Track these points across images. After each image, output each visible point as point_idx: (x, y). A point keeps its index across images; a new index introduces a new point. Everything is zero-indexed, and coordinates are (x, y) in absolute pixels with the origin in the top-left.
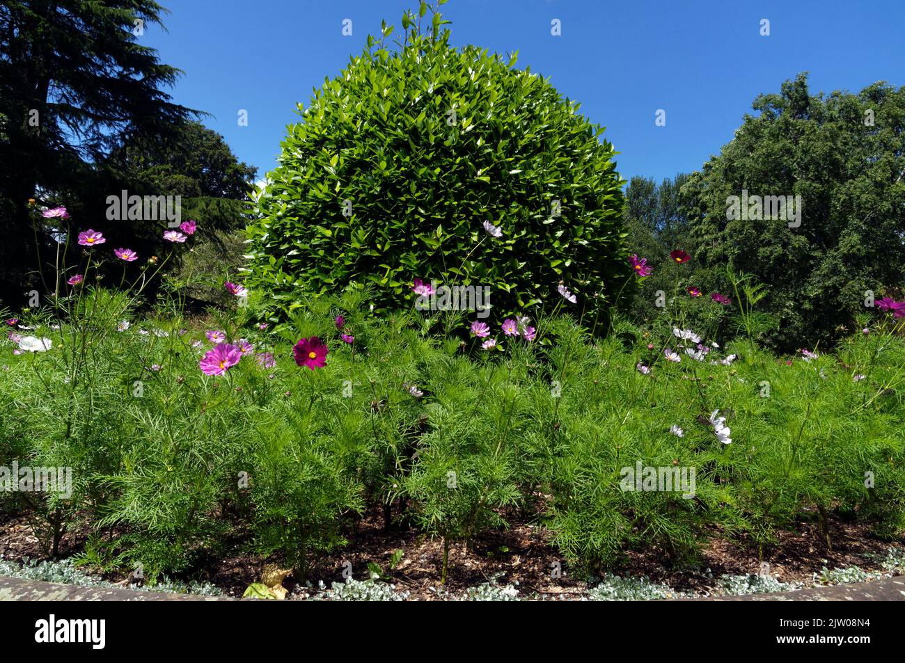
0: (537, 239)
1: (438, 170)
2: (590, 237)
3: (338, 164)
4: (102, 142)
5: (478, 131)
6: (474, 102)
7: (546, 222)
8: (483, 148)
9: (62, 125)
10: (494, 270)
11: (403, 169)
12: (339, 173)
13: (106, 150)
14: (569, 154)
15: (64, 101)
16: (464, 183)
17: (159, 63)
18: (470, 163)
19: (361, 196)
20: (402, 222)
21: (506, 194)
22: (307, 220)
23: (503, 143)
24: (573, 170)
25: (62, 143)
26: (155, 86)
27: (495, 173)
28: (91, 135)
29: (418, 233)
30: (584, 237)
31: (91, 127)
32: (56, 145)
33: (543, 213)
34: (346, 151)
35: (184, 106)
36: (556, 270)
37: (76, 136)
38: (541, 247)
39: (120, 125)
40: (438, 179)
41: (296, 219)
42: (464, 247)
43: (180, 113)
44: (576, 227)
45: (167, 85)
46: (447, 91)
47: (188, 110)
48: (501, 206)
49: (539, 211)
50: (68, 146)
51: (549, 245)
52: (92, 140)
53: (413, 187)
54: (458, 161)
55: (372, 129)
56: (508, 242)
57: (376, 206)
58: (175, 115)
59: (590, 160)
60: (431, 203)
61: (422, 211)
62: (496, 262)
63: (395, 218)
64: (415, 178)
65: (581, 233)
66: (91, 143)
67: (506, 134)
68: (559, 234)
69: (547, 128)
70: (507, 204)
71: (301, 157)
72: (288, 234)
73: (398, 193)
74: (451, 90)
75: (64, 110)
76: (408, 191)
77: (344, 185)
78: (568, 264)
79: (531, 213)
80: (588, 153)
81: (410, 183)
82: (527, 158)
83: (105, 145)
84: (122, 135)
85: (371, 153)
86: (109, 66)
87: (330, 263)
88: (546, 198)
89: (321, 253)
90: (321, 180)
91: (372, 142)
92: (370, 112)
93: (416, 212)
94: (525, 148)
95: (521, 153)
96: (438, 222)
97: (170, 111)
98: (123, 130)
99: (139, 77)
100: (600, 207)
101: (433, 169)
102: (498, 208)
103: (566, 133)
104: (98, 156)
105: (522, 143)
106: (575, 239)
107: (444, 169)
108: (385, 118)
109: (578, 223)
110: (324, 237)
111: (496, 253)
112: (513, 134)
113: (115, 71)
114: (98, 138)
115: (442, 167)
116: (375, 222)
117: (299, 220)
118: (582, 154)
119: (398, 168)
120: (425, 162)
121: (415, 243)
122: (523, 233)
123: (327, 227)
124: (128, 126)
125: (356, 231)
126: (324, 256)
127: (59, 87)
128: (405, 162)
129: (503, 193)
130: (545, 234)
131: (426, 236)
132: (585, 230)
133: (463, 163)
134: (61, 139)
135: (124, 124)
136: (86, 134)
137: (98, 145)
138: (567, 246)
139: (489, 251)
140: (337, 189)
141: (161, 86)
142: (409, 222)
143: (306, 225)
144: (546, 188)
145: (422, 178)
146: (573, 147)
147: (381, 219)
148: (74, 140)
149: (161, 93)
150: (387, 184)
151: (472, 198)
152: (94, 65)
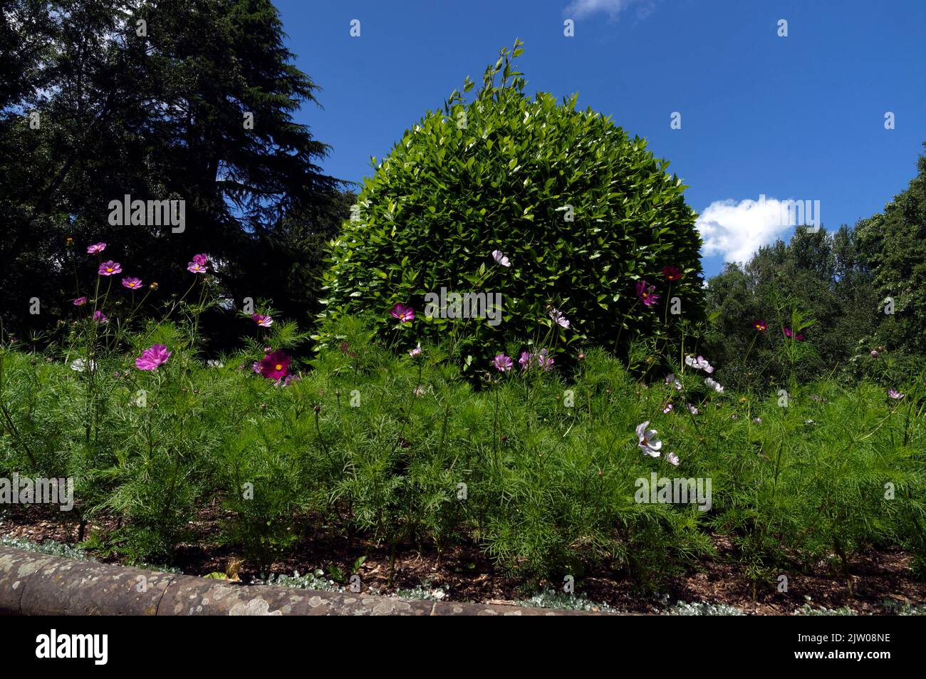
0: (583, 274)
1: (483, 211)
2: (642, 272)
3: (396, 210)
4: (261, 214)
5: (526, 171)
6: (526, 144)
7: (592, 257)
8: (529, 187)
9: (228, 201)
10: (537, 305)
11: (451, 211)
12: (396, 220)
13: (264, 221)
14: (624, 189)
15: (231, 178)
16: (509, 221)
17: (313, 139)
18: (515, 203)
19: (413, 239)
20: (448, 261)
21: (552, 231)
22: (367, 264)
23: (551, 182)
24: (628, 205)
25: (228, 216)
26: (308, 160)
27: (541, 212)
28: (252, 207)
29: (463, 271)
30: (636, 272)
31: (252, 200)
32: (222, 217)
33: (587, 248)
34: (404, 199)
35: (334, 177)
36: (601, 305)
37: (240, 209)
38: (586, 282)
39: (277, 198)
40: (484, 220)
41: (359, 263)
42: (506, 284)
43: (330, 183)
44: (627, 262)
45: (318, 158)
46: (499, 137)
47: (337, 180)
48: (546, 243)
49: (584, 246)
50: (233, 219)
51: (596, 281)
52: (253, 212)
53: (461, 228)
54: (504, 200)
55: (427, 176)
56: (551, 278)
57: (426, 248)
58: (324, 185)
59: (650, 195)
60: (477, 242)
61: (467, 251)
62: (539, 298)
63: (442, 259)
64: (463, 219)
65: (632, 268)
66: (252, 215)
67: (554, 173)
68: (606, 268)
69: (601, 165)
70: (553, 241)
71: (367, 206)
72: (351, 278)
73: (445, 234)
74: (504, 135)
75: (230, 186)
76: (455, 232)
77: (400, 229)
78: (616, 299)
79: (577, 249)
80: (648, 188)
81: (457, 224)
82: (575, 195)
83: (264, 216)
84: (279, 206)
85: (426, 199)
86: (269, 145)
87: (384, 304)
88: (592, 234)
89: (377, 294)
90: (381, 227)
91: (426, 187)
92: (426, 161)
93: (461, 251)
94: (574, 186)
95: (570, 190)
96: (481, 260)
97: (321, 183)
98: (279, 202)
99: (294, 153)
100: (657, 241)
101: (480, 209)
102: (541, 244)
103: (623, 169)
104: (258, 227)
105: (572, 180)
106: (627, 274)
107: (490, 209)
108: (440, 165)
109: (630, 258)
110: (380, 279)
111: (538, 289)
112: (562, 173)
113: (273, 149)
114: (257, 210)
115: (488, 208)
116: (425, 263)
117: (362, 265)
118: (642, 188)
119: (447, 211)
120: (473, 204)
121: (461, 282)
122: (567, 268)
123: (384, 270)
124: (284, 198)
125: (407, 272)
126: (379, 297)
127: (227, 166)
128: (454, 206)
129: (548, 231)
130: (591, 269)
131: (470, 274)
132: (637, 265)
133: (508, 203)
134: (227, 213)
135: (280, 196)
136: (248, 207)
137: (258, 217)
138: (615, 281)
139: (532, 287)
140: (393, 234)
141: (314, 160)
142: (455, 261)
143: (366, 269)
144: (594, 224)
145: (470, 219)
146: (630, 183)
147: (430, 260)
148: (238, 213)
149: (313, 166)
150: (435, 227)
151: (517, 236)
152: (255, 144)
